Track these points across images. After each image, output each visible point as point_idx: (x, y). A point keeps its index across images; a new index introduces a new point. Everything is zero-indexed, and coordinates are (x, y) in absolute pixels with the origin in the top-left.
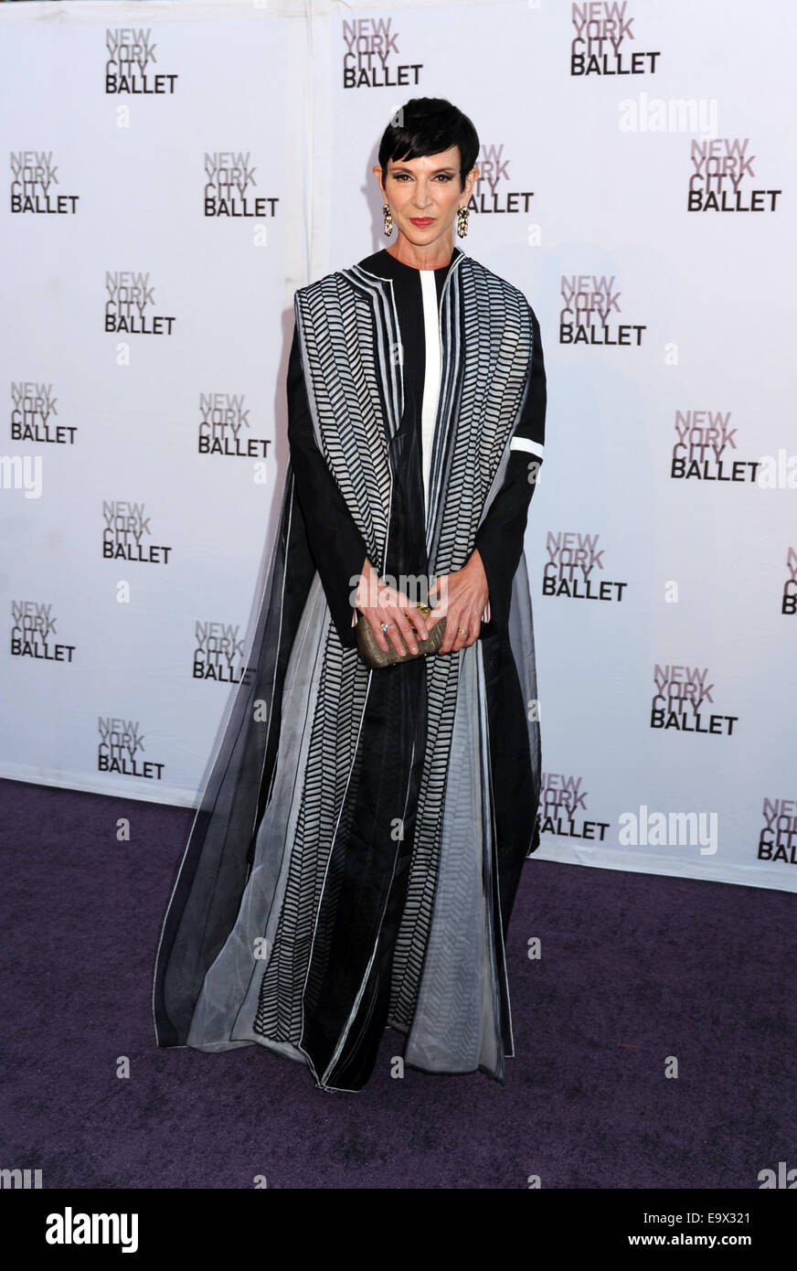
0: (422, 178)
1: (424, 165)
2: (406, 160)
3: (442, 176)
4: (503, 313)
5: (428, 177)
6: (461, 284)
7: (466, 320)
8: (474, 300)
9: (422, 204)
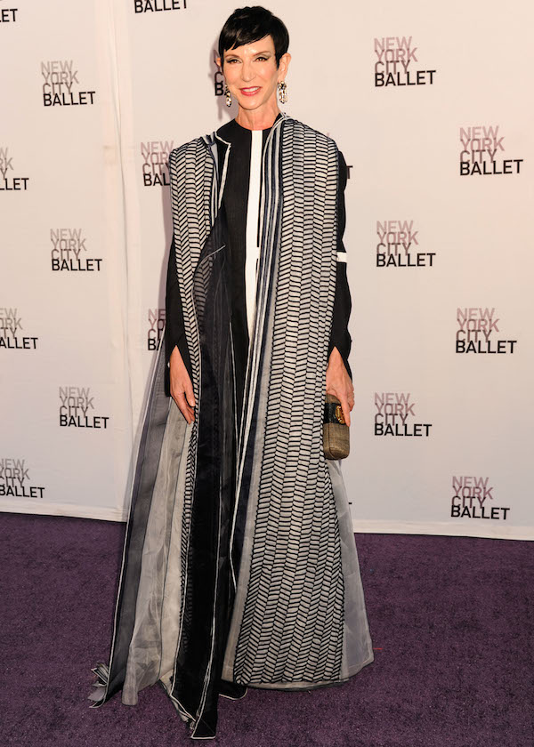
0: (247, 60)
1: (248, 51)
2: (234, 48)
3: (261, 58)
4: (314, 159)
5: (251, 59)
6: (281, 138)
7: (284, 167)
8: (291, 149)
9: (248, 79)
